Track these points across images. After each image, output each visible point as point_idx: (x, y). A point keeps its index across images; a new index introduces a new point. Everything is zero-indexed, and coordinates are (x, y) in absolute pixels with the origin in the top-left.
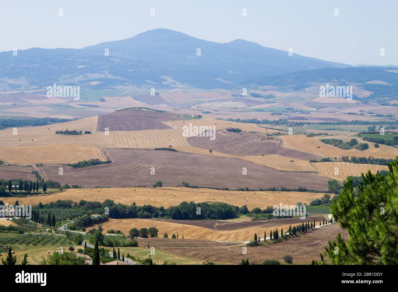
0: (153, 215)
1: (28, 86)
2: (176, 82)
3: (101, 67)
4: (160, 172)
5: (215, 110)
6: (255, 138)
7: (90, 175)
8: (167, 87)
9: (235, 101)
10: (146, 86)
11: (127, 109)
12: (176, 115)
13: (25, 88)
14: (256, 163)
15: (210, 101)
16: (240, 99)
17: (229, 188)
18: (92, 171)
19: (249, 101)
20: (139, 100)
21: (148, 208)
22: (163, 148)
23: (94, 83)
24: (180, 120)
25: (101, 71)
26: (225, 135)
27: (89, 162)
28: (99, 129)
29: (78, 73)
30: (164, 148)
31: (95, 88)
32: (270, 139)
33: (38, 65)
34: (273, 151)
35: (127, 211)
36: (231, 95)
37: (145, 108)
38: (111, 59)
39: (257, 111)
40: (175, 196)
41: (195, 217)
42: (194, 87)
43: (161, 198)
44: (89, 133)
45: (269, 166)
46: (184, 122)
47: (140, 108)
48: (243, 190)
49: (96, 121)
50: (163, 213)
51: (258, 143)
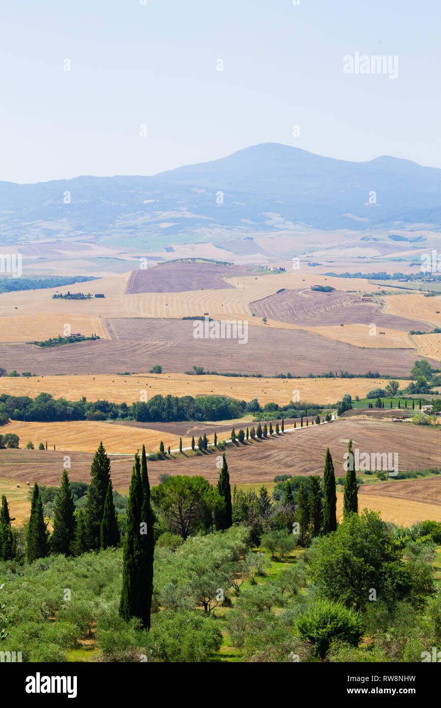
0: (109, 416)
1: (70, 231)
2: (284, 221)
3: (177, 202)
4: (169, 351)
5: (329, 261)
6: (345, 300)
7: (63, 357)
8: (272, 228)
9: (364, 246)
10: (240, 227)
11: (174, 261)
12: (247, 269)
13: (66, 235)
14: (327, 336)
15: (328, 248)
16: (372, 243)
17: (262, 375)
18: (67, 351)
19: (386, 246)
20: (223, 248)
21: (102, 405)
22: (194, 316)
23: (164, 225)
24: (252, 275)
25: (176, 207)
26: (307, 296)
27: (66, 339)
28: (128, 291)
29: (143, 211)
30: (196, 317)
31: (166, 232)
32: (367, 300)
33: (87, 201)
34: (367, 318)
35: (69, 409)
36: (360, 238)
37: (202, 259)
38: (192, 190)
39: (394, 260)
40: (152, 387)
41: (171, 418)
42: (312, 227)
43: (129, 390)
44: (101, 296)
45: (344, 340)
46: (256, 279)
47: (194, 259)
48: (284, 377)
49: (127, 279)
50: (125, 413)
51: (348, 306)
